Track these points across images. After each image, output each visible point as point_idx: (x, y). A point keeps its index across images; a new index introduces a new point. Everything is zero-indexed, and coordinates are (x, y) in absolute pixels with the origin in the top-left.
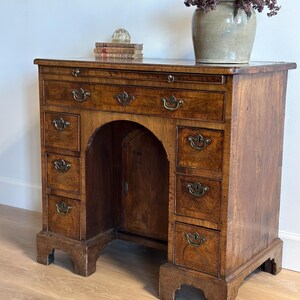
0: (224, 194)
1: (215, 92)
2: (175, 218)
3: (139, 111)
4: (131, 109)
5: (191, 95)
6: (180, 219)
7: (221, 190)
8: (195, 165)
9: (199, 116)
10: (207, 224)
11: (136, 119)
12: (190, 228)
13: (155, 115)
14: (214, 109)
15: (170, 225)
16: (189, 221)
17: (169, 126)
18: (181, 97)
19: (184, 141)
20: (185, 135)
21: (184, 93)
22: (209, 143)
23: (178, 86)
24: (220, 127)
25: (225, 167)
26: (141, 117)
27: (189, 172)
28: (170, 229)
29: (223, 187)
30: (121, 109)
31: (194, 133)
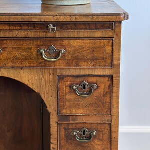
0: (114, 135)
1: (103, 38)
3: (10, 65)
5: (75, 43)
7: (111, 132)
8: (80, 112)
9: (84, 64)
11: (5, 74)
13: (30, 67)
14: (102, 56)
17: (48, 77)
18: (63, 46)
19: (66, 89)
20: (68, 83)
21: (66, 42)
22: (98, 87)
23: (58, 35)
24: (108, 72)
25: (114, 110)
26: (11, 71)
27: (74, 120)
29: (113, 129)
31: (78, 80)
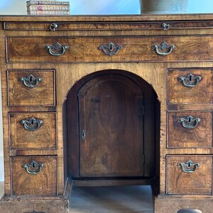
2: (167, 152)
3: (128, 59)
4: (119, 58)
5: (183, 40)
6: (172, 152)
8: (186, 101)
9: (191, 57)
10: (200, 151)
11: (123, 67)
12: (182, 158)
13: (144, 62)
14: (206, 50)
15: (161, 159)
16: (182, 152)
17: (160, 70)
18: (173, 42)
19: (174, 81)
20: (176, 76)
21: (176, 39)
22: (202, 79)
24: (211, 65)
26: (129, 64)
27: (181, 108)
28: (161, 163)
30: (107, 58)
31: (185, 73)
